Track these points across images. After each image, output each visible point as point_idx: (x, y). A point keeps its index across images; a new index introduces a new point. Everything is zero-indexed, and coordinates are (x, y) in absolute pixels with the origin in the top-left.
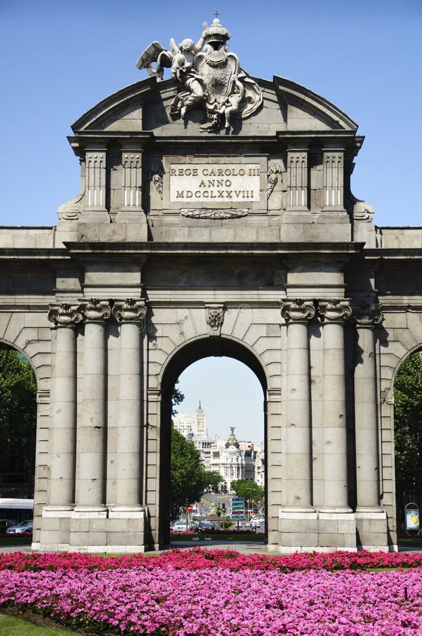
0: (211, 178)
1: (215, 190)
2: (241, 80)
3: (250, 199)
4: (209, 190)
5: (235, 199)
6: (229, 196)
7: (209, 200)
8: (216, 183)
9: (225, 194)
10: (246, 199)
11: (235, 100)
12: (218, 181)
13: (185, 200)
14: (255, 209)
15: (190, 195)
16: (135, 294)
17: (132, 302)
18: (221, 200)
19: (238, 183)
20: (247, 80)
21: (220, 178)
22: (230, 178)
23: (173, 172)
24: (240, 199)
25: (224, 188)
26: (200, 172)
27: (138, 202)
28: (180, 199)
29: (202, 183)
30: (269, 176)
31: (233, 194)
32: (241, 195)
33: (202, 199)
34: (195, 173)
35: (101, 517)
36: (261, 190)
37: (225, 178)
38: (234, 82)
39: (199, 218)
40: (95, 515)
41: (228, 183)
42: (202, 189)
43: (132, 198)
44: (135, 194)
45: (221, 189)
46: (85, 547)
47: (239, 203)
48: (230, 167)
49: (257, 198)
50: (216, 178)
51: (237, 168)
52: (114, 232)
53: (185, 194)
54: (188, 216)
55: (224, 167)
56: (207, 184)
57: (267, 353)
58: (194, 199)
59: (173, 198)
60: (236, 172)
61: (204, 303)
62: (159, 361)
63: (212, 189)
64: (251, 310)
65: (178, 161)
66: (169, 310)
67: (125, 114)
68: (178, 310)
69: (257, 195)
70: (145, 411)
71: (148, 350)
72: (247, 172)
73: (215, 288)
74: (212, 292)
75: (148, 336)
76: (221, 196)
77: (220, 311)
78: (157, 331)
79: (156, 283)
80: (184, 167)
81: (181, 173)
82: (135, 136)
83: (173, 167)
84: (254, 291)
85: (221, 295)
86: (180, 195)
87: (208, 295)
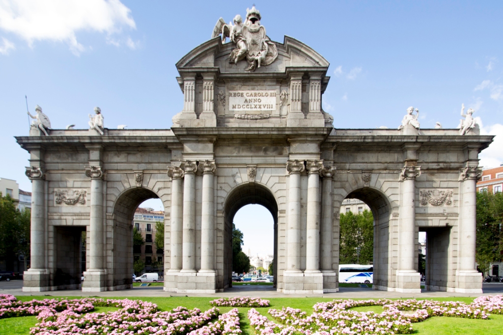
0: (251, 98)
3: (271, 109)
4: (250, 104)
5: (263, 109)
6: (260, 107)
7: (249, 109)
8: (253, 101)
9: (258, 107)
10: (269, 109)
11: (263, 53)
12: (254, 100)
13: (237, 109)
14: (273, 114)
15: (239, 107)
16: (210, 158)
17: (208, 162)
18: (255, 109)
19: (265, 101)
20: (270, 43)
21: (255, 98)
22: (260, 98)
23: (230, 95)
24: (266, 109)
25: (257, 103)
26: (245, 95)
27: (212, 108)
28: (234, 109)
29: (246, 100)
30: (280, 97)
31: (262, 107)
32: (266, 107)
33: (246, 109)
34: (242, 95)
35: (193, 275)
36: (277, 104)
37: (258, 98)
38: (263, 43)
39: (244, 119)
40: (190, 274)
41: (259, 101)
42: (246, 104)
43: (208, 106)
44: (210, 104)
45: (256, 103)
46: (185, 290)
47: (265, 111)
48: (261, 92)
49: (274, 108)
50: (253, 98)
51: (264, 92)
52: (199, 124)
53: (237, 107)
54: (238, 118)
55: (257, 92)
56: (248, 101)
57: (279, 192)
58: (241, 109)
59: (231, 109)
60: (264, 94)
61: (246, 164)
62: (223, 196)
63: (251, 103)
64: (270, 169)
65: (233, 89)
66: (228, 169)
67: (205, 60)
68: (233, 169)
69: (274, 106)
70: (216, 222)
71: (217, 190)
72: (269, 94)
73: (252, 157)
74: (250, 158)
75: (217, 183)
76: (256, 107)
77: (254, 169)
78: (222, 180)
79: (222, 154)
80: (237, 92)
81: (235, 95)
82: (210, 70)
83: (231, 92)
84: (273, 158)
85: (255, 160)
86: (234, 107)
87: (248, 160)
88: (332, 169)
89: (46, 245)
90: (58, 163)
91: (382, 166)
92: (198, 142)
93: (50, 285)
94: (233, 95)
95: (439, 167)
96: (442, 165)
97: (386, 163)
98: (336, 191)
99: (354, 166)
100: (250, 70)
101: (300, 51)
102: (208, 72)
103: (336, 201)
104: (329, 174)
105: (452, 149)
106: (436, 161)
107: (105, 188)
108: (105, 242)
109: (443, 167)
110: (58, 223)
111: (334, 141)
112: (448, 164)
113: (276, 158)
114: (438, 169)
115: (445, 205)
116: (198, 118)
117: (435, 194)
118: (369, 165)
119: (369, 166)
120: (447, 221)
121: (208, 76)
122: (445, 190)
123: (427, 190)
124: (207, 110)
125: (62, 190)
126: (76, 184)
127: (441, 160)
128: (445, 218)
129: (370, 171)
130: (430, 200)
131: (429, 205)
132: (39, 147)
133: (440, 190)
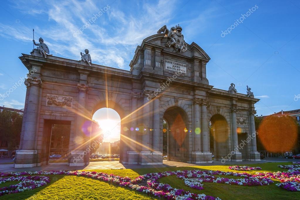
0: (176, 65)
2: (184, 43)
3: (184, 73)
8: (176, 67)
11: (182, 47)
13: (169, 69)
14: (185, 75)
19: (181, 68)
23: (166, 61)
25: (178, 68)
26: (173, 63)
28: (168, 69)
29: (173, 66)
30: (188, 68)
31: (180, 70)
32: (182, 71)
33: (173, 70)
34: (171, 63)
36: (187, 71)
37: (179, 66)
38: (182, 42)
40: (149, 154)
42: (173, 68)
46: (146, 163)
48: (180, 63)
49: (186, 73)
50: (177, 65)
52: (154, 72)
54: (170, 73)
55: (178, 63)
57: (189, 112)
58: (171, 70)
59: (166, 68)
60: (181, 65)
61: (174, 97)
64: (185, 101)
65: (167, 59)
66: (165, 98)
67: (156, 42)
68: (168, 98)
71: (160, 108)
72: (183, 65)
73: (177, 93)
74: (176, 94)
75: (160, 104)
76: (178, 70)
77: (178, 99)
80: (169, 61)
81: (168, 62)
82: (160, 47)
83: (166, 60)
84: (186, 96)
85: (179, 95)
86: (168, 68)
87: (175, 95)
90: (53, 77)
91: (224, 105)
92: (153, 81)
96: (243, 108)
97: (225, 104)
99: (214, 104)
100: (175, 52)
101: (199, 50)
102: (159, 48)
105: (246, 102)
106: (241, 106)
110: (48, 117)
113: (188, 96)
114: (242, 110)
115: (244, 124)
116: (154, 69)
118: (220, 104)
119: (220, 105)
121: (158, 50)
122: (244, 118)
123: (239, 118)
124: (157, 66)
125: (53, 95)
126: (65, 93)
127: (243, 106)
128: (245, 129)
129: (220, 107)
130: (240, 122)
131: (239, 124)
132: (42, 65)
133: (242, 118)
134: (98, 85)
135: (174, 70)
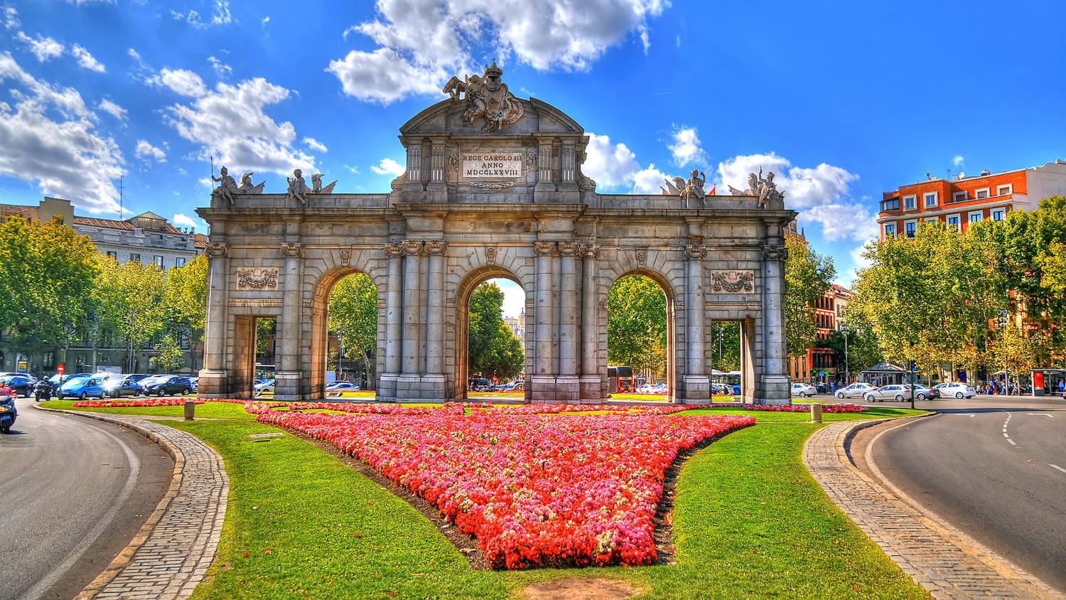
0: (490, 162)
1: (492, 169)
2: (510, 100)
3: (515, 176)
5: (505, 176)
6: (502, 174)
7: (489, 176)
8: (493, 165)
9: (499, 172)
10: (512, 176)
12: (495, 164)
13: (473, 176)
14: (518, 182)
15: (476, 173)
16: (439, 236)
17: (436, 241)
18: (496, 176)
19: (506, 165)
20: (513, 100)
21: (496, 162)
22: (502, 162)
23: (465, 158)
24: (509, 176)
25: (498, 168)
26: (482, 158)
27: (442, 177)
28: (469, 176)
29: (484, 165)
30: (527, 161)
31: (504, 172)
32: (509, 172)
33: (484, 176)
34: (479, 158)
35: (416, 381)
36: (522, 170)
37: (499, 162)
38: (505, 101)
39: (481, 188)
40: (413, 380)
41: (501, 165)
42: (484, 169)
43: (438, 175)
44: (439, 172)
45: (496, 169)
46: (406, 399)
47: (508, 178)
48: (502, 154)
49: (519, 175)
50: (493, 162)
51: (506, 155)
52: (426, 197)
53: (473, 172)
54: (474, 186)
55: (498, 155)
56: (487, 166)
58: (478, 176)
59: (465, 175)
60: (506, 158)
61: (484, 243)
62: (454, 281)
63: (490, 169)
64: (515, 248)
65: (468, 151)
66: (461, 248)
67: (434, 121)
68: (467, 248)
69: (519, 173)
70: (445, 314)
71: (447, 274)
72: (513, 157)
73: (491, 233)
74: (489, 236)
75: (448, 265)
76: (496, 173)
77: (493, 248)
78: (454, 261)
79: (453, 230)
80: (473, 155)
81: (470, 158)
82: (440, 134)
83: (465, 154)
84: (517, 236)
85: (495, 238)
86: (469, 173)
87: (487, 238)
88: (594, 247)
89: (225, 340)
90: (245, 235)
91: (662, 242)
92: (425, 217)
93: (228, 392)
94: (468, 158)
95: (733, 244)
96: (737, 241)
97: (666, 237)
98: (601, 273)
99: (624, 241)
101: (549, 113)
102: (438, 136)
103: (602, 286)
104: (591, 254)
105: (748, 222)
106: (730, 236)
107: (302, 268)
108: (300, 337)
109: (739, 244)
110: (240, 311)
111: (595, 214)
112: (744, 241)
113: (521, 236)
114: (733, 246)
115: (743, 291)
116: (425, 189)
117: (731, 276)
118: (644, 240)
119: (644, 242)
120: (747, 313)
121: (439, 140)
122: (744, 272)
123: (721, 272)
124: (436, 179)
125: (246, 269)
126: (266, 263)
127: (736, 235)
128: (744, 308)
129: (646, 248)
130: (725, 285)
131: (723, 291)
132: (225, 218)
133: (737, 271)
134: (321, 238)
135: (486, 176)
